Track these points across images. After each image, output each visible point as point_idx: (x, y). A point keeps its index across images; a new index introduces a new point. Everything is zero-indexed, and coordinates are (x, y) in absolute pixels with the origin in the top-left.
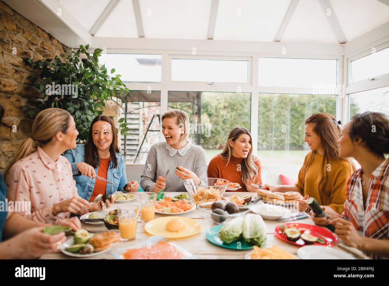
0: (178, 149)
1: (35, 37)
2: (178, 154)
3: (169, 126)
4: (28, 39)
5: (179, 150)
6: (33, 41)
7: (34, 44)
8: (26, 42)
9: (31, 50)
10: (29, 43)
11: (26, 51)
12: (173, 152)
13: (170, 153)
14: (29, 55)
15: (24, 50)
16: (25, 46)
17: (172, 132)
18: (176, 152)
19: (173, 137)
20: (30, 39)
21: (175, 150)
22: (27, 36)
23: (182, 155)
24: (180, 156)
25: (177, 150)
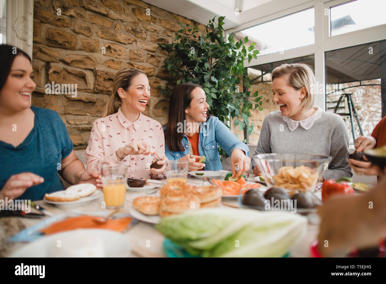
0: (300, 120)
1: (174, 25)
2: (300, 127)
3: (278, 89)
4: (165, 27)
5: (301, 122)
6: (171, 28)
7: (173, 31)
8: (163, 29)
9: (170, 36)
10: (166, 31)
11: (163, 37)
12: (294, 124)
13: (289, 126)
14: (166, 41)
15: (160, 37)
16: (163, 33)
17: (284, 97)
18: (297, 125)
19: (287, 105)
20: (168, 27)
21: (296, 121)
22: (164, 24)
23: (306, 128)
24: (304, 129)
25: (298, 122)
